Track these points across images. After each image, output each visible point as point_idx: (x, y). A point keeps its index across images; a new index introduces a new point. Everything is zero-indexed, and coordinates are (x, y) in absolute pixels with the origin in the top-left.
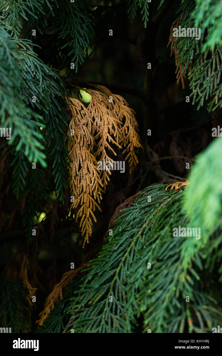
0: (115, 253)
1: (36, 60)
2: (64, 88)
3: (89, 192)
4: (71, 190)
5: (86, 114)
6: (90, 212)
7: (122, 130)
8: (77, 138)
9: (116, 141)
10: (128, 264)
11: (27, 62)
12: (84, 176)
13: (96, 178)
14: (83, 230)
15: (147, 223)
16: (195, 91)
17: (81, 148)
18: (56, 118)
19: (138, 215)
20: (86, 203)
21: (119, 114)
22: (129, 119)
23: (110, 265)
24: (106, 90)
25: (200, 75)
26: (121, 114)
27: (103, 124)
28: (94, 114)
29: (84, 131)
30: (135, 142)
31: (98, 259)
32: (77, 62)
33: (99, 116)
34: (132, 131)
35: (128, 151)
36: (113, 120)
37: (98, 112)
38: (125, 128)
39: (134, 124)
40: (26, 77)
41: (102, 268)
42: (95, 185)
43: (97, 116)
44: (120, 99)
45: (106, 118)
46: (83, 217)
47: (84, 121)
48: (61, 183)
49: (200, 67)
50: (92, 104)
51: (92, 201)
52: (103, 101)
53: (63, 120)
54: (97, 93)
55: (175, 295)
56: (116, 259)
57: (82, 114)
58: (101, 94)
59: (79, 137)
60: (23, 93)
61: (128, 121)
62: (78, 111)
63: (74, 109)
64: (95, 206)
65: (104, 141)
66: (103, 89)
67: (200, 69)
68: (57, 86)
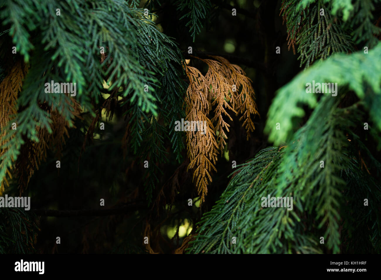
0: (227, 205)
1: (153, 28)
2: (180, 55)
3: (205, 153)
4: (188, 151)
5: (203, 81)
6: (206, 172)
7: (239, 97)
8: (194, 103)
9: (232, 107)
10: (239, 215)
11: (144, 29)
12: (200, 138)
13: (211, 140)
14: (200, 189)
15: (257, 178)
16: (302, 54)
17: (198, 112)
18: (172, 82)
19: (249, 170)
20: (202, 164)
21: (236, 82)
22: (246, 88)
23: (221, 217)
24: (224, 60)
25: (307, 39)
26: (238, 83)
27: (220, 91)
28: (211, 82)
29: (201, 97)
30: (251, 109)
31: (211, 212)
32: (195, 32)
33: (216, 84)
34: (248, 98)
35: (245, 118)
36: (230, 87)
37: (215, 80)
38: (242, 95)
39: (251, 92)
40: (144, 43)
41: (214, 219)
42: (210, 146)
43: (214, 84)
44: (237, 69)
45: (222, 85)
46: (199, 177)
47: (200, 87)
48: (177, 143)
49: (307, 31)
50: (210, 73)
51: (207, 162)
52: (220, 70)
53: (180, 85)
54: (215, 63)
55: (278, 236)
56: (228, 211)
57: (199, 81)
58: (218, 63)
59: (196, 102)
60: (140, 57)
61: (245, 89)
62: (195, 78)
63: (191, 76)
64: (211, 166)
65: (221, 107)
66: (221, 60)
67: (307, 33)
68: (174, 53)
